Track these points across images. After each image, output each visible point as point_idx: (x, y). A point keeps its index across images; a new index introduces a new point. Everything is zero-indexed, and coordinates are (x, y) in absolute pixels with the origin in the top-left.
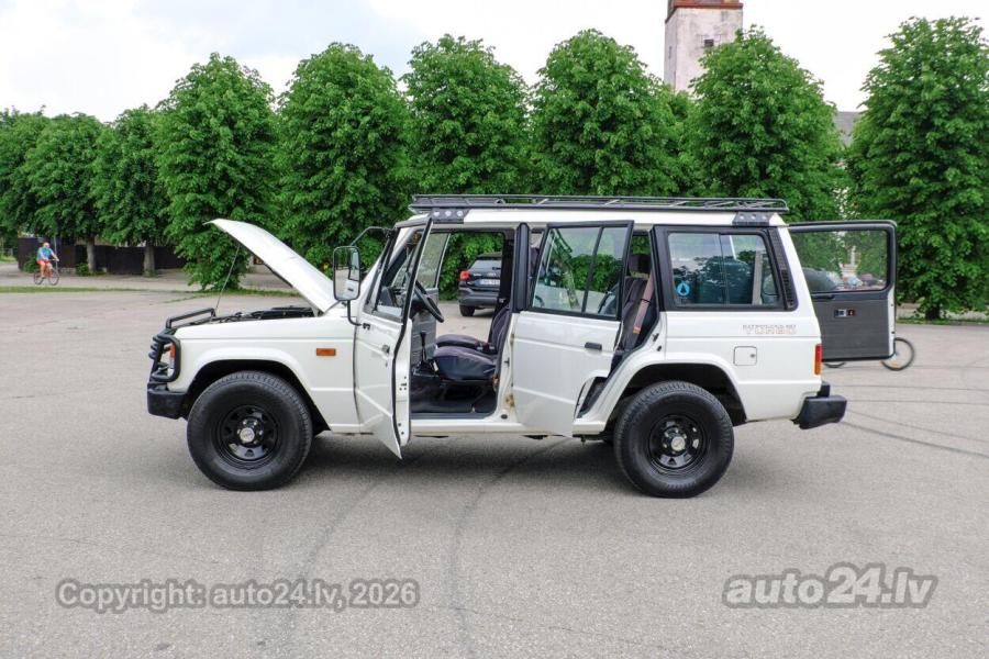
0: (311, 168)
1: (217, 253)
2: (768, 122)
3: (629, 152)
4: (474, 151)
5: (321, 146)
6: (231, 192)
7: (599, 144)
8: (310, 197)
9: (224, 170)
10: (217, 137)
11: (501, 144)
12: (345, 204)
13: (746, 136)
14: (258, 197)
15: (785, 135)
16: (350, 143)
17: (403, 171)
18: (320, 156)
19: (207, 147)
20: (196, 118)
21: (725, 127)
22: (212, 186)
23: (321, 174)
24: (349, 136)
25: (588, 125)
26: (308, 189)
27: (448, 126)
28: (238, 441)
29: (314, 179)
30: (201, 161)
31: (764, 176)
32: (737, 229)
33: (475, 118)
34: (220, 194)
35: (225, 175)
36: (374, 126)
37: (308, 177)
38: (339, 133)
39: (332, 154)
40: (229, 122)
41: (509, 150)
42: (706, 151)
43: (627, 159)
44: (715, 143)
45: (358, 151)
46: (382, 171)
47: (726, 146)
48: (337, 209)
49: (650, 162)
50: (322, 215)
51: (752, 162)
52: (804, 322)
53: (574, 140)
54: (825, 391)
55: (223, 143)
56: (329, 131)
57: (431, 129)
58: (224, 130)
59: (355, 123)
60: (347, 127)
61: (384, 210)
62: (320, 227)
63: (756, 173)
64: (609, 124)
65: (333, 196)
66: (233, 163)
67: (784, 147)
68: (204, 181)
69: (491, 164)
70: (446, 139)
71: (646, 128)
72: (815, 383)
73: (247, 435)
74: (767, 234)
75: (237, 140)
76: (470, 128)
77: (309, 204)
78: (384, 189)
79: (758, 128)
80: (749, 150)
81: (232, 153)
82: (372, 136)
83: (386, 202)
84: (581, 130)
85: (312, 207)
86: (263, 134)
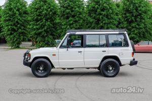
0: (37, 20)
1: (15, 39)
2: (137, 9)
3: (107, 16)
4: (73, 16)
5: (39, 15)
6: (19, 26)
7: (101, 14)
8: (38, 27)
9: (17, 21)
10: (15, 14)
11: (79, 15)
12: (45, 28)
13: (132, 12)
14: (24, 27)
15: (140, 12)
16: (46, 15)
17: (57, 21)
18: (39, 18)
19: (13, 16)
20: (11, 9)
21: (127, 11)
22: (14, 25)
23: (40, 22)
24: (46, 13)
25: (98, 10)
26: (37, 25)
27: (68, 11)
28: (40, 70)
29: (38, 23)
30: (12, 19)
31: (136, 21)
32: (119, 34)
33: (74, 9)
34: (16, 26)
35: (17, 22)
36: (51, 11)
37: (37, 22)
38: (44, 13)
39: (42, 17)
40: (18, 10)
41: (81, 16)
42: (124, 16)
43: (107, 18)
44: (125, 14)
45: (48, 16)
46: (53, 21)
47: (128, 15)
48: (43, 29)
49: (112, 18)
50: (40, 31)
51: (133, 18)
52: (130, 49)
53: (95, 14)
54: (134, 60)
55: (17, 15)
56: (41, 12)
57: (64, 12)
58: (17, 12)
59: (47, 10)
60: (45, 11)
61: (53, 29)
62: (40, 34)
63: (134, 20)
64: (103, 10)
65: (42, 26)
66: (19, 19)
67: (140, 14)
68: (12, 23)
69: (77, 19)
70: (67, 14)
71: (111, 11)
72: (132, 58)
73: (41, 68)
74: (124, 35)
75: (20, 14)
76: (72, 11)
77: (37, 28)
78: (53, 24)
79: (134, 11)
80: (133, 15)
81: (19, 17)
82: (50, 13)
83: (54, 28)
84: (97, 11)
85: (38, 29)
86: (25, 13)
